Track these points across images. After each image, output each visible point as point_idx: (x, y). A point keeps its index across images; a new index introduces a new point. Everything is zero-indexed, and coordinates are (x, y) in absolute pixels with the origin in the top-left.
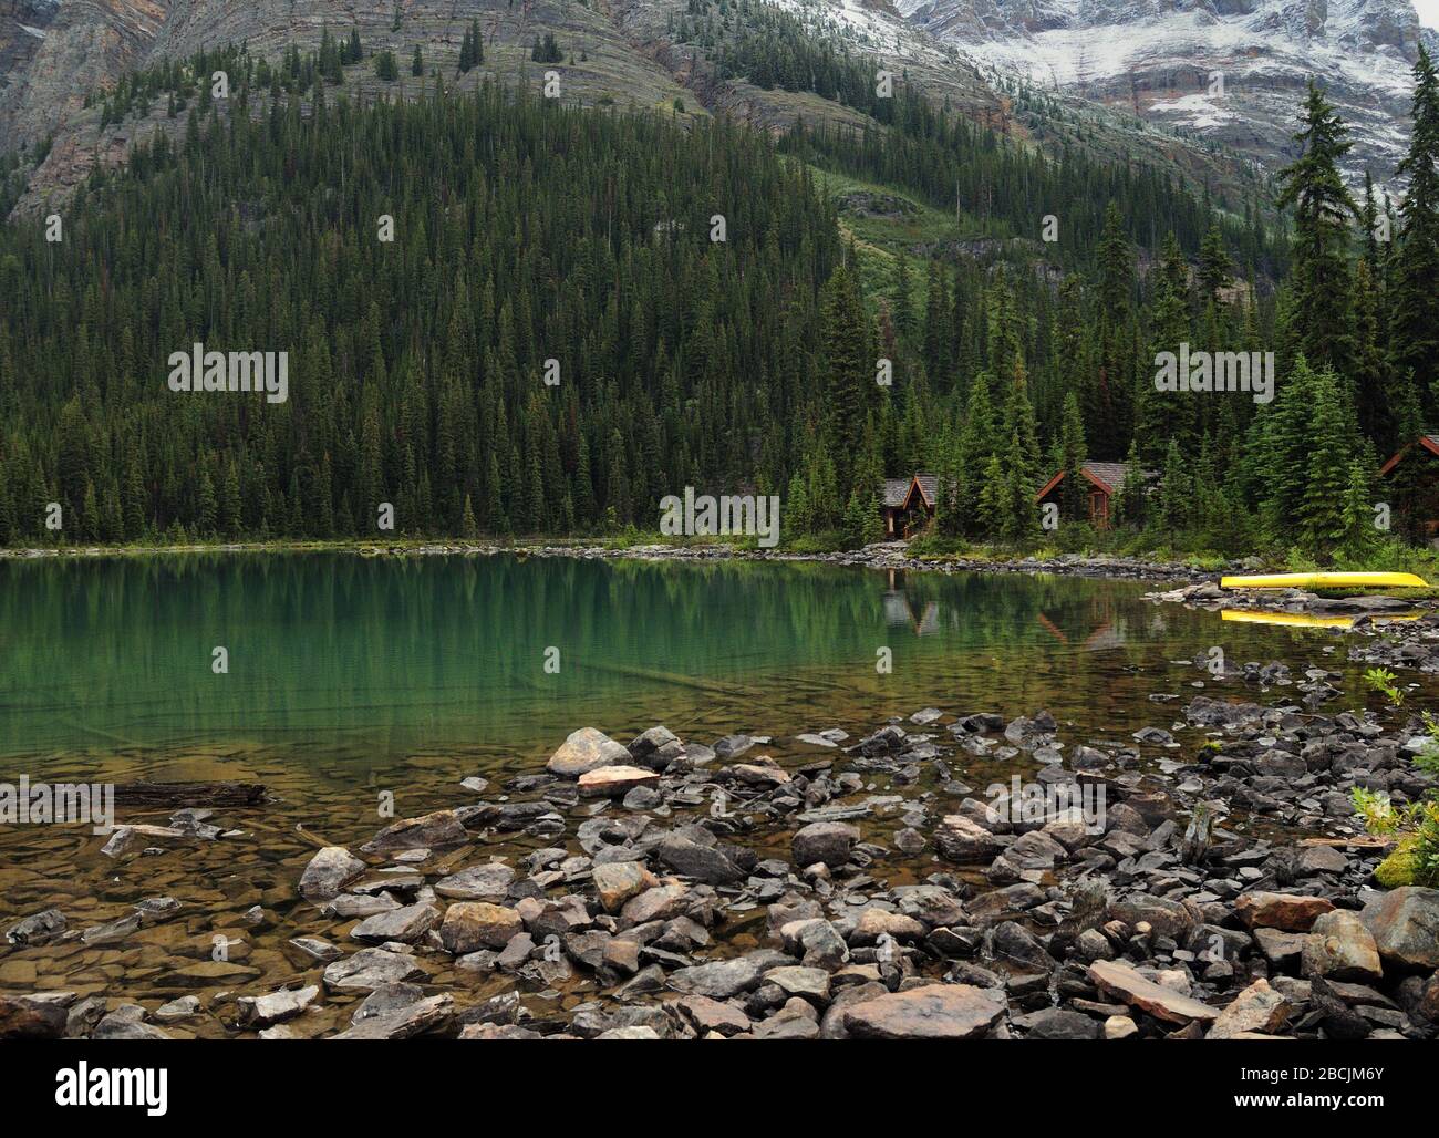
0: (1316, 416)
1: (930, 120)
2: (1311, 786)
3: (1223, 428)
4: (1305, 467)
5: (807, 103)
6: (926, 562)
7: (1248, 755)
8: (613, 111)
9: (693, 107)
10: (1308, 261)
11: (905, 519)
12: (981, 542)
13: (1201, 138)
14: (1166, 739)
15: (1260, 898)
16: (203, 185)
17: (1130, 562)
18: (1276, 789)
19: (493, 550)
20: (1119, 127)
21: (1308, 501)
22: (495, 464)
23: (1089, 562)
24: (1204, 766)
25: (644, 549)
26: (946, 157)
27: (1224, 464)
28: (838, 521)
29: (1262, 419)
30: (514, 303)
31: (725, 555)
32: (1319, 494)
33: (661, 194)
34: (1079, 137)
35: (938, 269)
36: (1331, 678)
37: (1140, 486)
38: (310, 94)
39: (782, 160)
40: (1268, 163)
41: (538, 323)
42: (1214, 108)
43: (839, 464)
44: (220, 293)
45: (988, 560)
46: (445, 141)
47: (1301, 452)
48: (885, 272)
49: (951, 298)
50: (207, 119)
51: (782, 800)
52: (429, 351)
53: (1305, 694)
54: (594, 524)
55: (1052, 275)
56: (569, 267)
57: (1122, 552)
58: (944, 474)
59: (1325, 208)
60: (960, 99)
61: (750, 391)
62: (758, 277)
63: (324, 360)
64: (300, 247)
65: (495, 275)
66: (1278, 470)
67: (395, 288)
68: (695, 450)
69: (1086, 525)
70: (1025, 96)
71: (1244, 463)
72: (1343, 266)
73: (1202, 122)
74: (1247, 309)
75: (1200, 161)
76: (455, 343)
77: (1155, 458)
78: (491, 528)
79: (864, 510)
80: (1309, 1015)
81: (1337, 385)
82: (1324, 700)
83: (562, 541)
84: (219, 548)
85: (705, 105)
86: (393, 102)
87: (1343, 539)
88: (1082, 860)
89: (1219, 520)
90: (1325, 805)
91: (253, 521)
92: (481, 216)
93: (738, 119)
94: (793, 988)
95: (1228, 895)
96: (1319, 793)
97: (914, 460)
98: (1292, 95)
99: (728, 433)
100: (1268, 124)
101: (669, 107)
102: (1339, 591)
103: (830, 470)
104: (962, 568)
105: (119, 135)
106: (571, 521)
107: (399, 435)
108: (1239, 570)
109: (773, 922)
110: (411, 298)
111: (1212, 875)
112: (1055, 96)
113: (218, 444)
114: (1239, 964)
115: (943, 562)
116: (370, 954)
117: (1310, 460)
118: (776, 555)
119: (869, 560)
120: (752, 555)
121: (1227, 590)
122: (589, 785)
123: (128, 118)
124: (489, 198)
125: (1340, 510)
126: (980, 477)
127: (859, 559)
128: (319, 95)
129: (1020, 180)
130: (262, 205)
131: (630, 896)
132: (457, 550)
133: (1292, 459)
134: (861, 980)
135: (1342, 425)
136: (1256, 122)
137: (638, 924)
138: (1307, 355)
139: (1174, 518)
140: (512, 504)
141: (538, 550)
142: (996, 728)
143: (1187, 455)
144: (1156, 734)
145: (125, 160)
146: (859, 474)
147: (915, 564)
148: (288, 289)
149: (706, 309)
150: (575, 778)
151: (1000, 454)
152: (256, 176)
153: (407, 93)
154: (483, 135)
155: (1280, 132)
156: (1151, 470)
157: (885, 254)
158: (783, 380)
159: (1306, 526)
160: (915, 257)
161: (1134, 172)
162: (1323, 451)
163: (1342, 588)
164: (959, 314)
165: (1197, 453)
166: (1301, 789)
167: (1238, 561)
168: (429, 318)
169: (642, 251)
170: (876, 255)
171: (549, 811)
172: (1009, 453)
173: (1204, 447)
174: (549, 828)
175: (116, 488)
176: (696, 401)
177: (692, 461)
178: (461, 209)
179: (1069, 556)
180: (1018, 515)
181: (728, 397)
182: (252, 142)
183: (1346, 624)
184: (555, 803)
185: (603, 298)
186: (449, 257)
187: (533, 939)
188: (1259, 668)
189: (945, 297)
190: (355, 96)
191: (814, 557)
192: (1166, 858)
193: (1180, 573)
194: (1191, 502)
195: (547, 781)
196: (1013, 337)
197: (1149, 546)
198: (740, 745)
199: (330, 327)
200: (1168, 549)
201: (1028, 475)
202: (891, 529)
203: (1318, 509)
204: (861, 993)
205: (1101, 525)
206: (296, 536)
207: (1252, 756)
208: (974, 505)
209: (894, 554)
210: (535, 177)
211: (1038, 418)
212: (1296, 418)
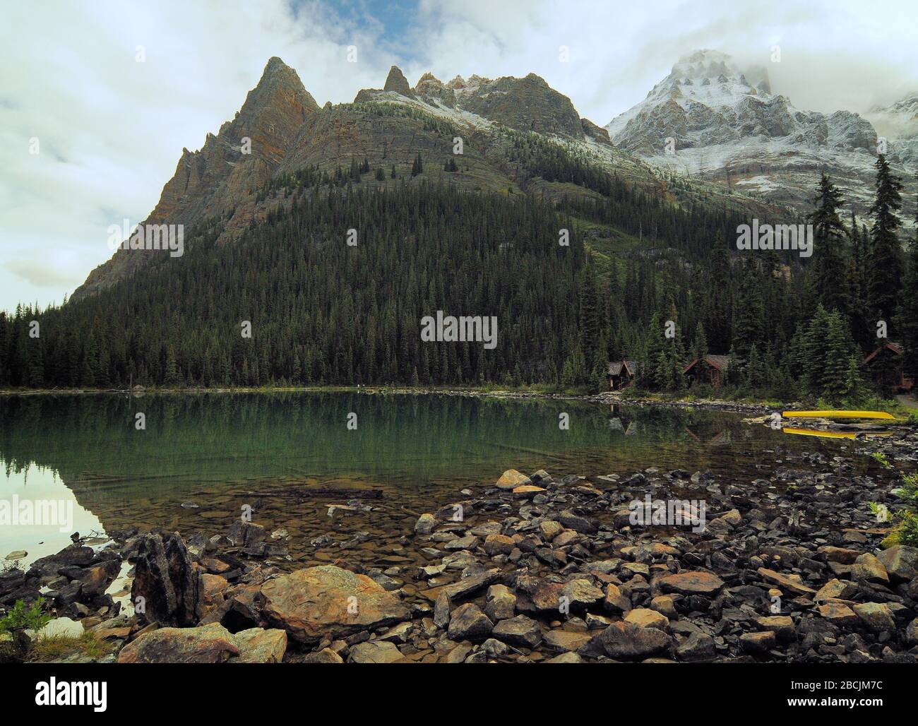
0: (829, 333)
1: (627, 193)
2: (844, 507)
3: (779, 339)
4: (824, 359)
5: (569, 188)
6: (630, 401)
7: (810, 493)
8: (481, 193)
9: (517, 190)
10: (822, 258)
11: (619, 381)
12: (656, 392)
13: (762, 197)
14: (768, 485)
15: (829, 549)
16: (298, 227)
17: (732, 403)
18: (826, 508)
19: (426, 392)
20: (721, 194)
21: (826, 375)
22: (427, 353)
23: (711, 403)
24: (790, 497)
25: (496, 393)
26: (635, 212)
27: (779, 356)
28: (587, 382)
29: (799, 335)
30: (436, 280)
31: (534, 396)
32: (832, 372)
33: (502, 231)
34: (700, 199)
35: (631, 263)
36: (847, 461)
37: (735, 367)
38: (346, 187)
39: (558, 214)
40: (798, 208)
41: (447, 288)
42: (770, 182)
43: (587, 355)
44: (304, 275)
45: (660, 401)
46: (405, 207)
47: (822, 351)
48: (606, 265)
49: (637, 277)
50: (301, 198)
51: (601, 501)
52: (397, 302)
53: (835, 468)
54: (471, 381)
55: (687, 265)
56: (461, 265)
57: (727, 399)
58: (638, 360)
59: (831, 232)
60: (642, 183)
61: (543, 321)
62: (547, 268)
63: (350, 305)
64: (340, 255)
65: (428, 268)
66: (809, 360)
67: (383, 273)
68: (517, 347)
69: (709, 385)
70: (673, 180)
71: (790, 356)
72: (842, 260)
73: (763, 189)
74: (788, 279)
75: (762, 208)
76: (409, 298)
77: (744, 354)
78: (424, 382)
79: (599, 376)
80: (858, 595)
81: (841, 319)
82: (845, 471)
83: (456, 388)
84: (301, 389)
85: (522, 190)
86: (382, 190)
87: (847, 394)
88: (741, 531)
89: (778, 384)
90: (852, 516)
91: (316, 378)
92: (421, 242)
93: (538, 195)
94: (635, 571)
95: (813, 549)
96: (849, 511)
97: (623, 354)
98: (811, 173)
99: (533, 340)
100: (798, 189)
101: (506, 191)
102: (846, 420)
103: (583, 357)
104: (649, 405)
105: (264, 206)
106: (460, 379)
107: (383, 340)
108: (790, 408)
109: (615, 548)
110: (390, 277)
111: (803, 541)
112: (688, 180)
113: (302, 342)
114: (822, 574)
115: (640, 401)
116: (459, 554)
117: (826, 355)
118: (558, 397)
119: (603, 400)
120: (546, 397)
121: (785, 418)
122: (519, 493)
123: (267, 198)
124: (425, 233)
125: (844, 380)
126: (655, 362)
127: (598, 399)
128: (350, 187)
129: (671, 221)
130: (324, 236)
131: (556, 535)
132: (410, 392)
133: (817, 355)
134: (661, 570)
135: (844, 338)
136: (791, 188)
137: (561, 546)
138: (823, 304)
139: (755, 383)
140: (434, 371)
141: (447, 392)
142: (686, 476)
143: (760, 352)
144: (763, 482)
145: (265, 216)
146: (596, 360)
147: (625, 402)
148: (335, 273)
149: (522, 283)
150: (510, 490)
151: (666, 351)
152: (321, 223)
153: (389, 186)
154: (422, 205)
155: (804, 192)
156: (742, 359)
157: (606, 257)
158: (558, 315)
159: (826, 388)
160: (620, 258)
161: (728, 215)
162: (834, 351)
163: (848, 419)
164: (641, 285)
165: (765, 351)
166: (839, 509)
167: (789, 404)
168: (397, 287)
169: (493, 257)
170: (602, 257)
171: (503, 504)
172: (670, 351)
173: (769, 348)
174: (506, 510)
175: (257, 362)
176: (518, 325)
177: (516, 352)
178: (412, 238)
179: (701, 400)
180: (675, 380)
181: (533, 321)
182: (320, 209)
183: (853, 437)
184: (505, 500)
185: (476, 277)
186: (407, 259)
187: (520, 550)
188: (809, 455)
189: (635, 277)
190: (365, 187)
191: (576, 398)
192: (779, 533)
193: (759, 409)
194: (763, 375)
195: (498, 491)
196: (670, 296)
197: (742, 396)
198: (574, 480)
199: (353, 290)
200: (752, 397)
201: (680, 361)
202: (612, 385)
203: (832, 380)
204: (663, 574)
205: (716, 385)
206: (336, 384)
207: (813, 494)
208: (653, 374)
209: (615, 397)
210: (446, 222)
211: (683, 334)
212: (819, 335)
